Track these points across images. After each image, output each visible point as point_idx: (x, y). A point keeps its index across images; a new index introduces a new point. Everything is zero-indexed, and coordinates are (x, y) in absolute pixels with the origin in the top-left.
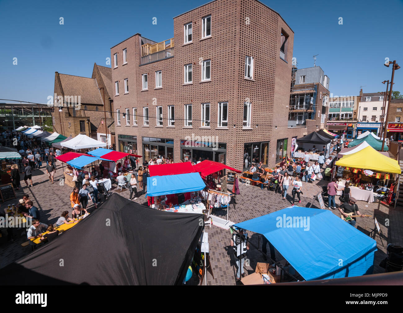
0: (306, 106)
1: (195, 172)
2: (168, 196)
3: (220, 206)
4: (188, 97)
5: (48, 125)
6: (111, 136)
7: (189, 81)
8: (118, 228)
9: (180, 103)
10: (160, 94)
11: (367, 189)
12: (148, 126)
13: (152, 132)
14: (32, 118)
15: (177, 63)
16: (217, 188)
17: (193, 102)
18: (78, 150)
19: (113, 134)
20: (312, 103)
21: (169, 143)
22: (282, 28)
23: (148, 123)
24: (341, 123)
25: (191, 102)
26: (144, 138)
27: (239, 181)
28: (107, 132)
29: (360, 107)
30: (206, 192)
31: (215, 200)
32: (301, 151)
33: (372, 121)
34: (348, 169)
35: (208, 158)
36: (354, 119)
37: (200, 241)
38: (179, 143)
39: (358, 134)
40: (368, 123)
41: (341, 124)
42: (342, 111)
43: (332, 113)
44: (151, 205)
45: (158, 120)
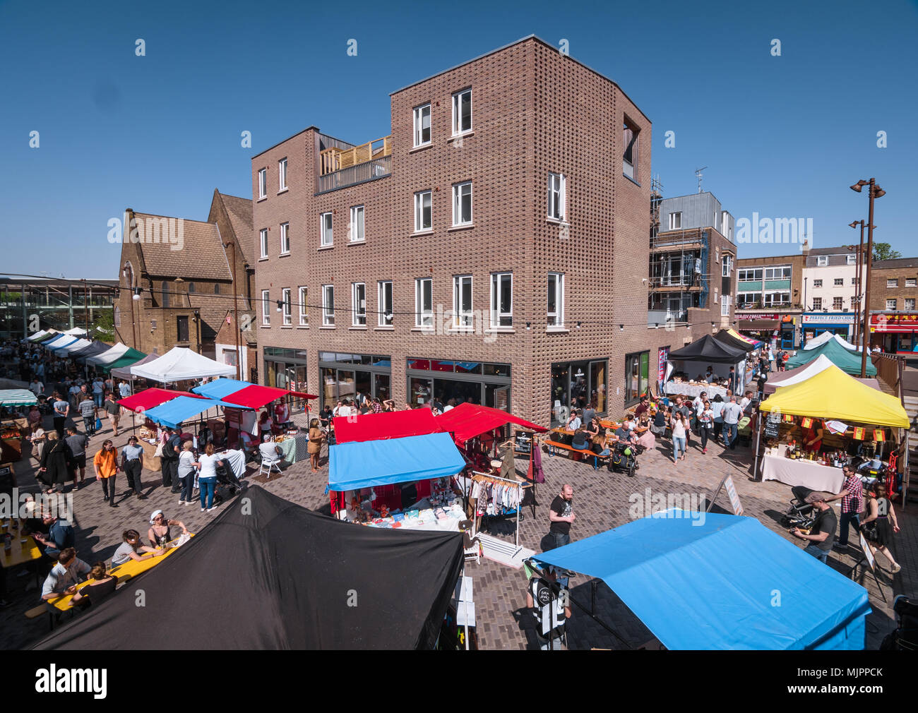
0: (685, 278)
1: (439, 432)
2: (377, 489)
3: (500, 513)
4: (424, 261)
5: (103, 327)
6: (248, 351)
7: (424, 227)
8: (260, 570)
9: (405, 275)
10: (361, 257)
11: (836, 465)
12: (332, 326)
13: (341, 341)
14: (67, 311)
15: (397, 189)
16: (491, 468)
17: (435, 272)
18: (171, 384)
19: (252, 346)
20: (698, 271)
21: (379, 365)
22: (625, 113)
23: (332, 320)
24: (766, 314)
25: (429, 272)
26: (324, 354)
27: (541, 451)
28: (239, 342)
29: (806, 279)
30: (466, 479)
31: (487, 498)
32: (680, 378)
33: (835, 308)
34: (788, 418)
35: (470, 399)
36: (795, 305)
37: (453, 597)
38: (403, 364)
39: (805, 339)
40: (826, 314)
41: (767, 317)
42: (767, 288)
43: (745, 293)
44: (337, 512)
45: (356, 315)
